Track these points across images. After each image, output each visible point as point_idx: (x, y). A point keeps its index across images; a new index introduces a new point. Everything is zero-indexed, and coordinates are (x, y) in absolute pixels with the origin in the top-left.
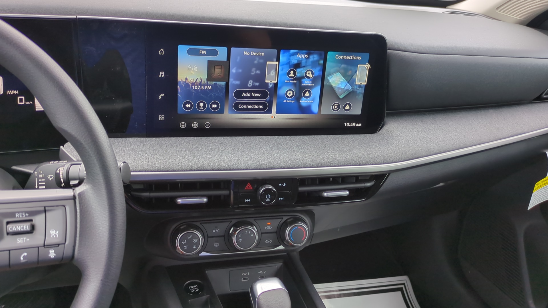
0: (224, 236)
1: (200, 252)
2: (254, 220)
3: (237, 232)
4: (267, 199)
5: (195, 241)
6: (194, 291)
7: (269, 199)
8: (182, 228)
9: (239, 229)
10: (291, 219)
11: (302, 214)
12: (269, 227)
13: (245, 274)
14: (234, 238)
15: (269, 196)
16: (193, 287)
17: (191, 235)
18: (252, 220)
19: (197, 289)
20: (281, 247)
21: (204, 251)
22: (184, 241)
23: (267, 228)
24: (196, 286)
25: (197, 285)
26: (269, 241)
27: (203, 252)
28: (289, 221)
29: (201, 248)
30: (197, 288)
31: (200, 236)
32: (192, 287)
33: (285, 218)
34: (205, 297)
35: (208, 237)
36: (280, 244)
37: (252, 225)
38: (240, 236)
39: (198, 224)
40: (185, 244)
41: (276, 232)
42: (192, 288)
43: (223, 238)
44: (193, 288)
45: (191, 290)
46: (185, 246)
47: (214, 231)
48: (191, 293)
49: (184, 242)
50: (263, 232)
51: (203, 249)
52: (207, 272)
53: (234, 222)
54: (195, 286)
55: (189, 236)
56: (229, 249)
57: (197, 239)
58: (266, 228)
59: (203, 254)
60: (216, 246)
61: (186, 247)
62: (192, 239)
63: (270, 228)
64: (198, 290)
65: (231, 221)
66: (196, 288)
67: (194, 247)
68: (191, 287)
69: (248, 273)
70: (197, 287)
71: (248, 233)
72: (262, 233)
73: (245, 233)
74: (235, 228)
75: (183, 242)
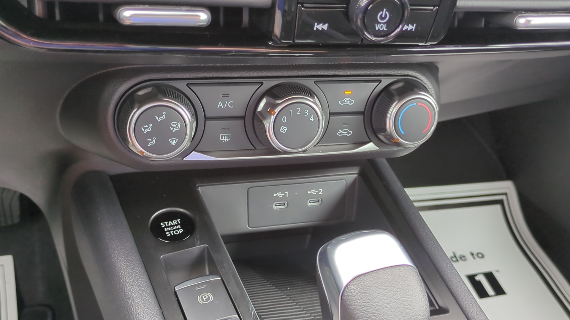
0: (243, 118)
1: (187, 153)
2: (315, 82)
3: (277, 110)
4: (380, 23)
5: (175, 126)
6: (172, 232)
7: (384, 23)
8: (141, 93)
9: (281, 101)
10: (400, 85)
11: (424, 74)
12: (347, 101)
13: (279, 195)
14: (269, 124)
15: (386, 15)
16: (170, 223)
17: (164, 113)
18: (309, 83)
19: (178, 229)
20: (370, 147)
21: (196, 151)
22: (146, 126)
23: (344, 102)
24: (177, 222)
25: (178, 220)
26: (345, 133)
27: (193, 152)
28: (394, 87)
29: (189, 144)
30: (179, 227)
31: (186, 114)
32: (168, 224)
33: (385, 82)
34: (196, 249)
35: (206, 119)
36: (369, 140)
37: (310, 93)
38: (284, 119)
39: (182, 86)
40: (150, 135)
41: (362, 113)
42: (168, 227)
43: (241, 122)
44: (171, 226)
45: (165, 229)
46: (150, 140)
47: (220, 105)
48: (165, 237)
49: (147, 129)
50: (333, 110)
51: (194, 147)
52: (200, 189)
53: (268, 84)
54: (175, 222)
55: (160, 115)
56: (255, 148)
57: (179, 123)
58: (342, 103)
59: (195, 157)
60: (225, 139)
61: (152, 142)
62: (166, 123)
63: (351, 102)
64: (181, 231)
65: (262, 83)
66: (176, 225)
67: (173, 143)
68: (166, 223)
69: (287, 192)
70: (178, 224)
71: (303, 112)
72: (331, 114)
73: (295, 111)
74: (272, 100)
75: (145, 128)
